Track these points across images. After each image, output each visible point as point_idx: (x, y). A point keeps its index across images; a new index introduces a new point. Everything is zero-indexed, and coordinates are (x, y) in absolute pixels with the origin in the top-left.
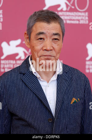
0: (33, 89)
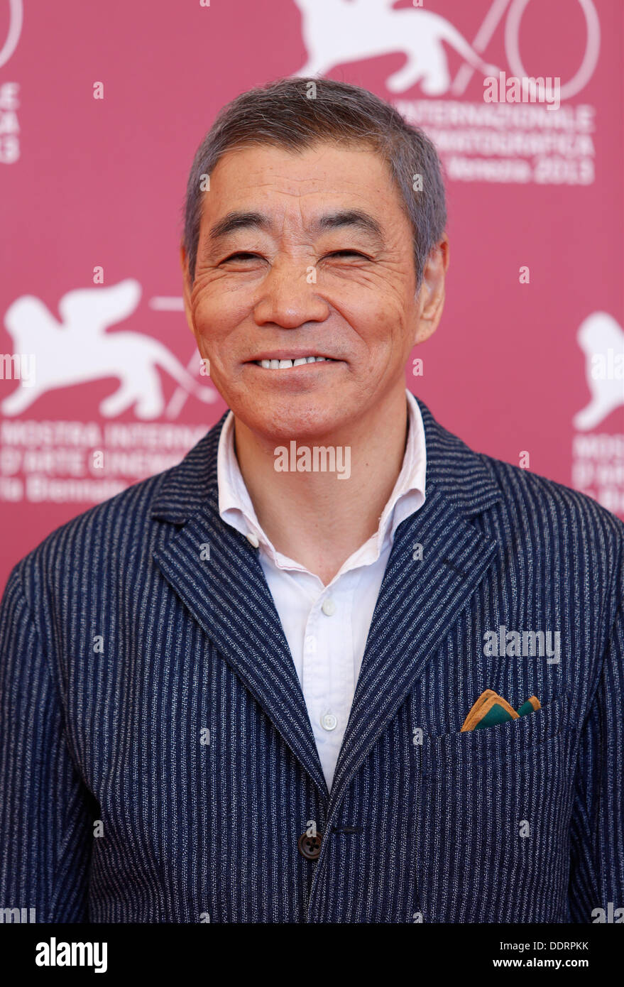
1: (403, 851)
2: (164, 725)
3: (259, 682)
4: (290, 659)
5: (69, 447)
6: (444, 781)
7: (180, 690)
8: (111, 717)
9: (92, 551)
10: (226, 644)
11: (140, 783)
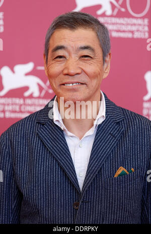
1: (100, 207)
2: (39, 175)
3: (64, 164)
4: (71, 158)
5: (16, 104)
6: (110, 190)
7: (43, 166)
8: (26, 173)
9: (21, 130)
10: (55, 154)
11: (33, 189)
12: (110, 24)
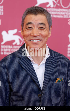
0: (27, 70)
5: (9, 48)
6: (54, 88)
12: (53, 11)
